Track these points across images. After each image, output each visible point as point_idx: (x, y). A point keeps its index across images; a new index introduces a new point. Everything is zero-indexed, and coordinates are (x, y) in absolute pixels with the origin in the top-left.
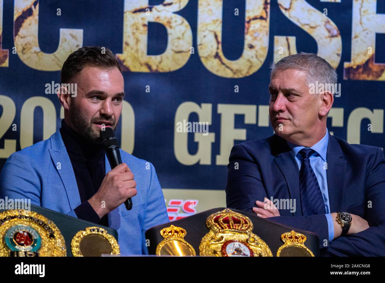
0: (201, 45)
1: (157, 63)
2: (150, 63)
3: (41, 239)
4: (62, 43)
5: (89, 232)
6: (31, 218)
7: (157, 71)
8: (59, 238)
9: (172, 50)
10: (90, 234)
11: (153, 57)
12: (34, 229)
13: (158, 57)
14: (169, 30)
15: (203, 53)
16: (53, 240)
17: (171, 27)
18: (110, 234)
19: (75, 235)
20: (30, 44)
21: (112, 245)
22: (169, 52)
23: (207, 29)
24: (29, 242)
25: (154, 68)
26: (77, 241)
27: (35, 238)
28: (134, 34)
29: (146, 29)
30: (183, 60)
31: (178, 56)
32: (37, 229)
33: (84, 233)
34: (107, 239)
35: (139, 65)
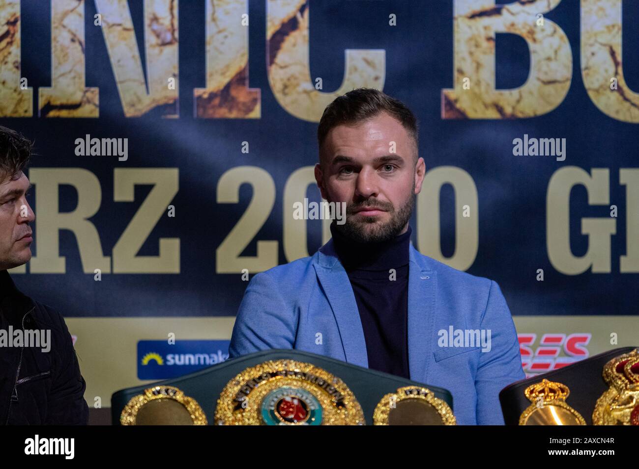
0: (586, 68)
1: (513, 103)
2: (501, 103)
3: (322, 409)
4: (351, 73)
5: (403, 396)
6: (304, 374)
7: (513, 115)
8: (352, 407)
9: (539, 79)
10: (404, 400)
11: (506, 93)
12: (309, 393)
13: (515, 92)
14: (532, 46)
15: (590, 82)
16: (343, 411)
17: (534, 40)
18: (439, 398)
19: (379, 401)
20: (296, 78)
21: (443, 416)
22: (532, 83)
23: (596, 41)
25: (508, 110)
26: (383, 412)
27: (313, 408)
28: (471, 54)
29: (492, 44)
30: (558, 95)
31: (550, 89)
32: (314, 394)
33: (395, 397)
34: (434, 407)
35: (482, 107)
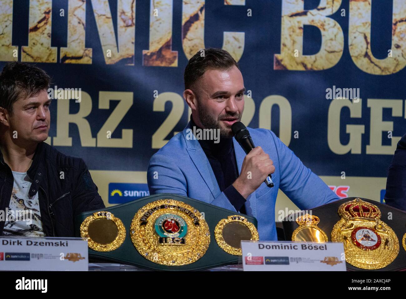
0: (351, 45)
1: (312, 63)
2: (306, 63)
3: (187, 226)
4: (226, 44)
5: (230, 220)
6: (179, 207)
7: (311, 69)
8: (203, 225)
9: (326, 50)
10: (231, 222)
11: (308, 57)
13: (313, 57)
14: (323, 32)
15: (353, 52)
16: (199, 227)
17: (324, 29)
18: (250, 222)
19: (218, 223)
20: (197, 46)
21: (251, 231)
22: (322, 52)
23: (357, 31)
24: (176, 229)
25: (309, 66)
26: (219, 229)
27: (182, 225)
28: (290, 36)
29: (302, 31)
30: (336, 59)
31: (332, 55)
32: (184, 218)
33: (226, 220)
34: (247, 226)
35: (296, 64)
